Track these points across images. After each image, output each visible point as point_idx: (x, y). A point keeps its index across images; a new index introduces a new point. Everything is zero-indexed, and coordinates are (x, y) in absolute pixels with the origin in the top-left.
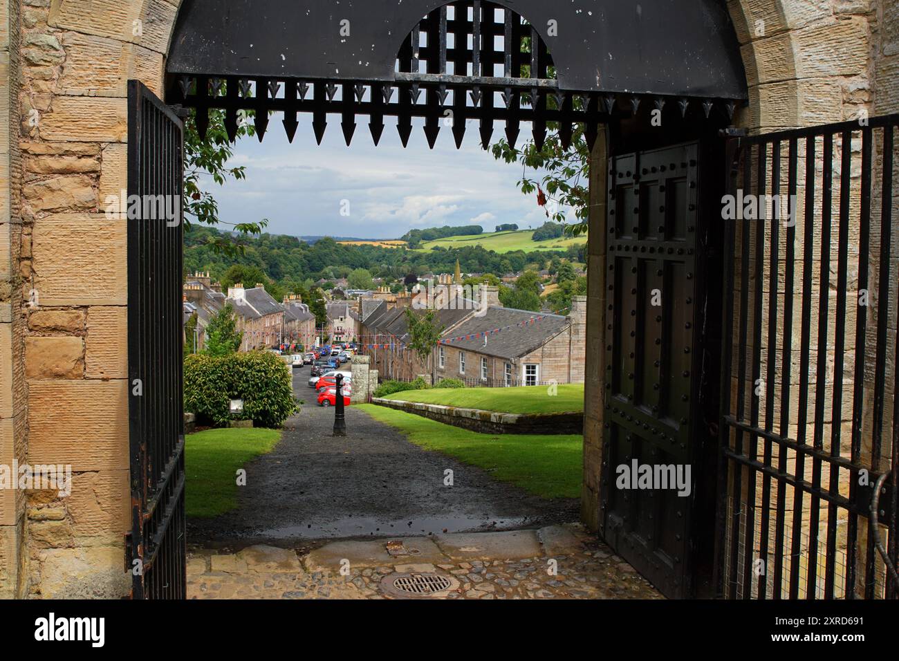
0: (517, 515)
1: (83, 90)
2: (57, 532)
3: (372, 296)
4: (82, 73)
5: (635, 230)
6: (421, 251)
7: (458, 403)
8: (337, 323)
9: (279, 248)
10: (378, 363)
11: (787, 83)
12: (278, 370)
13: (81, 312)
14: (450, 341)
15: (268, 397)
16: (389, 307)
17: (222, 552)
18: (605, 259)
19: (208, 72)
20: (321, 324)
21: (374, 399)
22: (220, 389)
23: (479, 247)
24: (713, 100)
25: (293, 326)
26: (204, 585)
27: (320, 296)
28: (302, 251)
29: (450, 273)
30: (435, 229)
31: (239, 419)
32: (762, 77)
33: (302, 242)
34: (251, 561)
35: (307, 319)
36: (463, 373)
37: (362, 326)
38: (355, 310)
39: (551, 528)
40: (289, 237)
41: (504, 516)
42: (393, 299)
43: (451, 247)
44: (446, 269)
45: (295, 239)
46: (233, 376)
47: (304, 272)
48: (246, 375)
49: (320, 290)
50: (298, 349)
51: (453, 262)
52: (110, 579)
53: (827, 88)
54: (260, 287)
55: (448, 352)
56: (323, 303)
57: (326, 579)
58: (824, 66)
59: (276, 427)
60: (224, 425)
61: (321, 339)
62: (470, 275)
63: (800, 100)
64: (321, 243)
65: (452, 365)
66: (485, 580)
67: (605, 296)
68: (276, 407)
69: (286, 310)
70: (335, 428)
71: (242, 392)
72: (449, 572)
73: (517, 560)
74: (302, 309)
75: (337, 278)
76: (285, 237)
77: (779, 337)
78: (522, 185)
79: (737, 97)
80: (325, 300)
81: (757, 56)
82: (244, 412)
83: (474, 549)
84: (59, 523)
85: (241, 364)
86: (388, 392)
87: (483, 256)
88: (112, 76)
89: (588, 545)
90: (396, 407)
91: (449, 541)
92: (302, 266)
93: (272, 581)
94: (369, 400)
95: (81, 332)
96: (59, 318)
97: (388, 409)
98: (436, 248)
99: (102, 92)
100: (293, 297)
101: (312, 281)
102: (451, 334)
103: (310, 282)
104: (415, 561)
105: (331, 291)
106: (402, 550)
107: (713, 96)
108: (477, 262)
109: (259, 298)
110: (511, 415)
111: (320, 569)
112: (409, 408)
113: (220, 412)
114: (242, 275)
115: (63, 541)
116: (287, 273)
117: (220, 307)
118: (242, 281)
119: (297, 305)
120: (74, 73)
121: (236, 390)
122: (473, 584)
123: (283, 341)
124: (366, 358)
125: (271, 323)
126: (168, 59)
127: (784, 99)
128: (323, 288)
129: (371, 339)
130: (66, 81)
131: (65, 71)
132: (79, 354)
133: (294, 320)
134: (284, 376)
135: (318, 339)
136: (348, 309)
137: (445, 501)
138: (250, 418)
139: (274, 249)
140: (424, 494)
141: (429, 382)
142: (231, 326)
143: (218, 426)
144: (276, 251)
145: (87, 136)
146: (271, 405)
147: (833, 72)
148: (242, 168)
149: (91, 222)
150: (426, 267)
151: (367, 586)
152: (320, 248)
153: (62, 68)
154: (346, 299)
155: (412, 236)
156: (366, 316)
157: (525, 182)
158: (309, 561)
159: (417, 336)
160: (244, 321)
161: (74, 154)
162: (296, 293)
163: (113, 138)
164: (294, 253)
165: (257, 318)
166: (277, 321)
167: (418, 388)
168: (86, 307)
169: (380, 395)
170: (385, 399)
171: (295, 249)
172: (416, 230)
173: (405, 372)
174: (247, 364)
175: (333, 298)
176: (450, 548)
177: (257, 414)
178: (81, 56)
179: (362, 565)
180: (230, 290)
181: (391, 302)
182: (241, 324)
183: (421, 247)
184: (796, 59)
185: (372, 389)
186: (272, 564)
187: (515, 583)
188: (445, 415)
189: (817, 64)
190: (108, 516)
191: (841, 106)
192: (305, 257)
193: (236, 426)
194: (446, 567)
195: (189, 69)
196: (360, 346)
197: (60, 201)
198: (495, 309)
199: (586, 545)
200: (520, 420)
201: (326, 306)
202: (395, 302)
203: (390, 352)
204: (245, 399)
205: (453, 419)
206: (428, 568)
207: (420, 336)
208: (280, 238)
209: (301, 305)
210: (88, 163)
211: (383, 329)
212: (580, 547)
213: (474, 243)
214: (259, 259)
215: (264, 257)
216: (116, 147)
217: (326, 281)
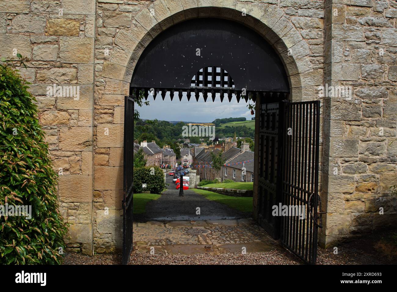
0: (234, 216)
1: (110, 93)
2: (101, 206)
3: (199, 146)
4: (110, 88)
5: (266, 127)
6: (220, 128)
7: (227, 187)
8: (185, 157)
9: (162, 126)
10: (201, 173)
11: (299, 88)
12: (160, 173)
13: (108, 149)
14: (229, 165)
15: (156, 183)
16: (206, 151)
17: (141, 223)
18: (259, 136)
19: (141, 87)
20: (178, 157)
21: (198, 187)
22: (139, 179)
23: (244, 126)
24: (279, 92)
25: (167, 158)
26: (136, 229)
27: (178, 146)
28: (171, 127)
29: (232, 137)
30: (226, 119)
31: (145, 190)
32: (293, 86)
33: (171, 124)
34: (150, 224)
35: (173, 155)
36: (234, 178)
37: (194, 158)
38: (192, 152)
39: (243, 219)
40: (166, 122)
41: (229, 216)
42: (208, 147)
43: (233, 126)
44: (231, 135)
45: (168, 122)
46: (143, 175)
47: (172, 136)
48: (148, 174)
49: (178, 144)
50: (169, 167)
51: (233, 132)
52: (114, 218)
53: (311, 89)
54: (154, 142)
55: (229, 169)
56: (179, 149)
57: (172, 229)
58: (310, 83)
59: (159, 194)
60: (140, 192)
61: (178, 164)
62: (241, 138)
63: (303, 93)
64: (179, 124)
65: (230, 175)
66: (219, 231)
67: (259, 147)
68: (159, 186)
69: (164, 152)
70: (180, 193)
71: (146, 180)
72: (208, 229)
73: (230, 227)
74: (170, 151)
75: (185, 139)
76: (164, 121)
77: (298, 159)
78: (249, 106)
79: (287, 91)
80: (180, 147)
81: (291, 80)
82: (147, 187)
83: (217, 224)
84: (101, 203)
85: (146, 170)
86: (204, 184)
87: (246, 130)
88: (117, 89)
89: (252, 224)
90: (205, 189)
91: (210, 222)
92: (171, 134)
93: (156, 229)
94: (196, 188)
95: (108, 154)
96: (103, 150)
97: (202, 190)
98: (227, 127)
99: (115, 93)
100: (167, 146)
101: (175, 140)
102: (230, 162)
103: (174, 140)
104: (198, 226)
105: (183, 144)
106: (195, 223)
107: (280, 91)
108: (243, 133)
109: (153, 147)
110: (244, 190)
111: (170, 227)
112: (210, 190)
113: (138, 188)
114: (146, 137)
115: (102, 208)
116: (165, 136)
117: (138, 150)
118: (147, 139)
119: (168, 149)
120: (108, 88)
121: (145, 180)
122: (215, 232)
123: (162, 164)
124: (195, 171)
125: (158, 157)
126: (131, 84)
127: (299, 92)
128: (179, 143)
129: (198, 164)
130: (106, 90)
131: (106, 88)
132: (108, 160)
133: (167, 156)
134: (162, 175)
135: (177, 163)
136: (189, 151)
137: (211, 212)
138: (149, 190)
139: (159, 126)
140: (205, 210)
141: (220, 181)
142: (142, 157)
143: (138, 193)
144: (160, 127)
145: (111, 104)
146: (157, 186)
147: (312, 85)
148: (148, 102)
149: (111, 126)
150: (222, 134)
151: (183, 231)
152: (179, 126)
153: (105, 87)
154: (189, 147)
155: (217, 121)
156: (196, 154)
157: (250, 105)
158: (167, 225)
159: (215, 163)
160: (147, 155)
161: (107, 109)
162: (168, 145)
163: (117, 105)
164: (168, 128)
165: (152, 155)
166: (161, 156)
167: (215, 183)
168: (110, 148)
169: (200, 186)
170: (202, 187)
171: (168, 127)
172: (218, 119)
173: (212, 177)
174: (148, 170)
175: (183, 147)
176: (210, 223)
177: (152, 189)
178: (109, 84)
179: (183, 226)
180: (142, 143)
181: (207, 149)
182: (146, 157)
183: (220, 126)
184: (302, 81)
185: (197, 183)
186: (156, 225)
187: (227, 232)
188: (222, 191)
189: (308, 83)
190: (114, 202)
191: (315, 94)
192: (172, 130)
193: (144, 193)
194: (207, 228)
195: (136, 86)
196: (193, 166)
197: (104, 121)
198: (248, 152)
199: (252, 223)
200: (247, 192)
201: (180, 150)
202: (208, 149)
203: (206, 169)
204: (147, 183)
205: (225, 192)
206: (203, 228)
207: (216, 162)
208: (162, 122)
209: (170, 150)
210: (111, 111)
211: (203, 160)
212: (250, 224)
213: (243, 125)
214: (153, 130)
215: (155, 129)
216: (118, 107)
217: (181, 140)
